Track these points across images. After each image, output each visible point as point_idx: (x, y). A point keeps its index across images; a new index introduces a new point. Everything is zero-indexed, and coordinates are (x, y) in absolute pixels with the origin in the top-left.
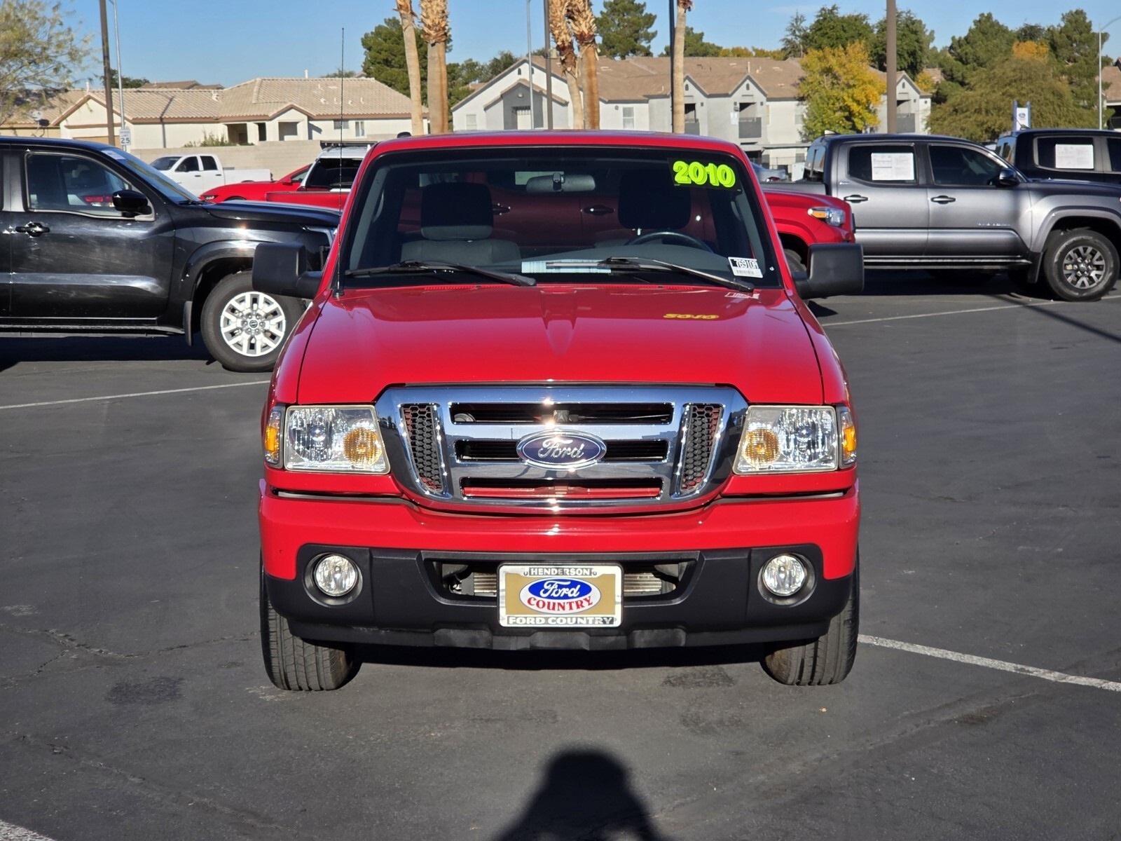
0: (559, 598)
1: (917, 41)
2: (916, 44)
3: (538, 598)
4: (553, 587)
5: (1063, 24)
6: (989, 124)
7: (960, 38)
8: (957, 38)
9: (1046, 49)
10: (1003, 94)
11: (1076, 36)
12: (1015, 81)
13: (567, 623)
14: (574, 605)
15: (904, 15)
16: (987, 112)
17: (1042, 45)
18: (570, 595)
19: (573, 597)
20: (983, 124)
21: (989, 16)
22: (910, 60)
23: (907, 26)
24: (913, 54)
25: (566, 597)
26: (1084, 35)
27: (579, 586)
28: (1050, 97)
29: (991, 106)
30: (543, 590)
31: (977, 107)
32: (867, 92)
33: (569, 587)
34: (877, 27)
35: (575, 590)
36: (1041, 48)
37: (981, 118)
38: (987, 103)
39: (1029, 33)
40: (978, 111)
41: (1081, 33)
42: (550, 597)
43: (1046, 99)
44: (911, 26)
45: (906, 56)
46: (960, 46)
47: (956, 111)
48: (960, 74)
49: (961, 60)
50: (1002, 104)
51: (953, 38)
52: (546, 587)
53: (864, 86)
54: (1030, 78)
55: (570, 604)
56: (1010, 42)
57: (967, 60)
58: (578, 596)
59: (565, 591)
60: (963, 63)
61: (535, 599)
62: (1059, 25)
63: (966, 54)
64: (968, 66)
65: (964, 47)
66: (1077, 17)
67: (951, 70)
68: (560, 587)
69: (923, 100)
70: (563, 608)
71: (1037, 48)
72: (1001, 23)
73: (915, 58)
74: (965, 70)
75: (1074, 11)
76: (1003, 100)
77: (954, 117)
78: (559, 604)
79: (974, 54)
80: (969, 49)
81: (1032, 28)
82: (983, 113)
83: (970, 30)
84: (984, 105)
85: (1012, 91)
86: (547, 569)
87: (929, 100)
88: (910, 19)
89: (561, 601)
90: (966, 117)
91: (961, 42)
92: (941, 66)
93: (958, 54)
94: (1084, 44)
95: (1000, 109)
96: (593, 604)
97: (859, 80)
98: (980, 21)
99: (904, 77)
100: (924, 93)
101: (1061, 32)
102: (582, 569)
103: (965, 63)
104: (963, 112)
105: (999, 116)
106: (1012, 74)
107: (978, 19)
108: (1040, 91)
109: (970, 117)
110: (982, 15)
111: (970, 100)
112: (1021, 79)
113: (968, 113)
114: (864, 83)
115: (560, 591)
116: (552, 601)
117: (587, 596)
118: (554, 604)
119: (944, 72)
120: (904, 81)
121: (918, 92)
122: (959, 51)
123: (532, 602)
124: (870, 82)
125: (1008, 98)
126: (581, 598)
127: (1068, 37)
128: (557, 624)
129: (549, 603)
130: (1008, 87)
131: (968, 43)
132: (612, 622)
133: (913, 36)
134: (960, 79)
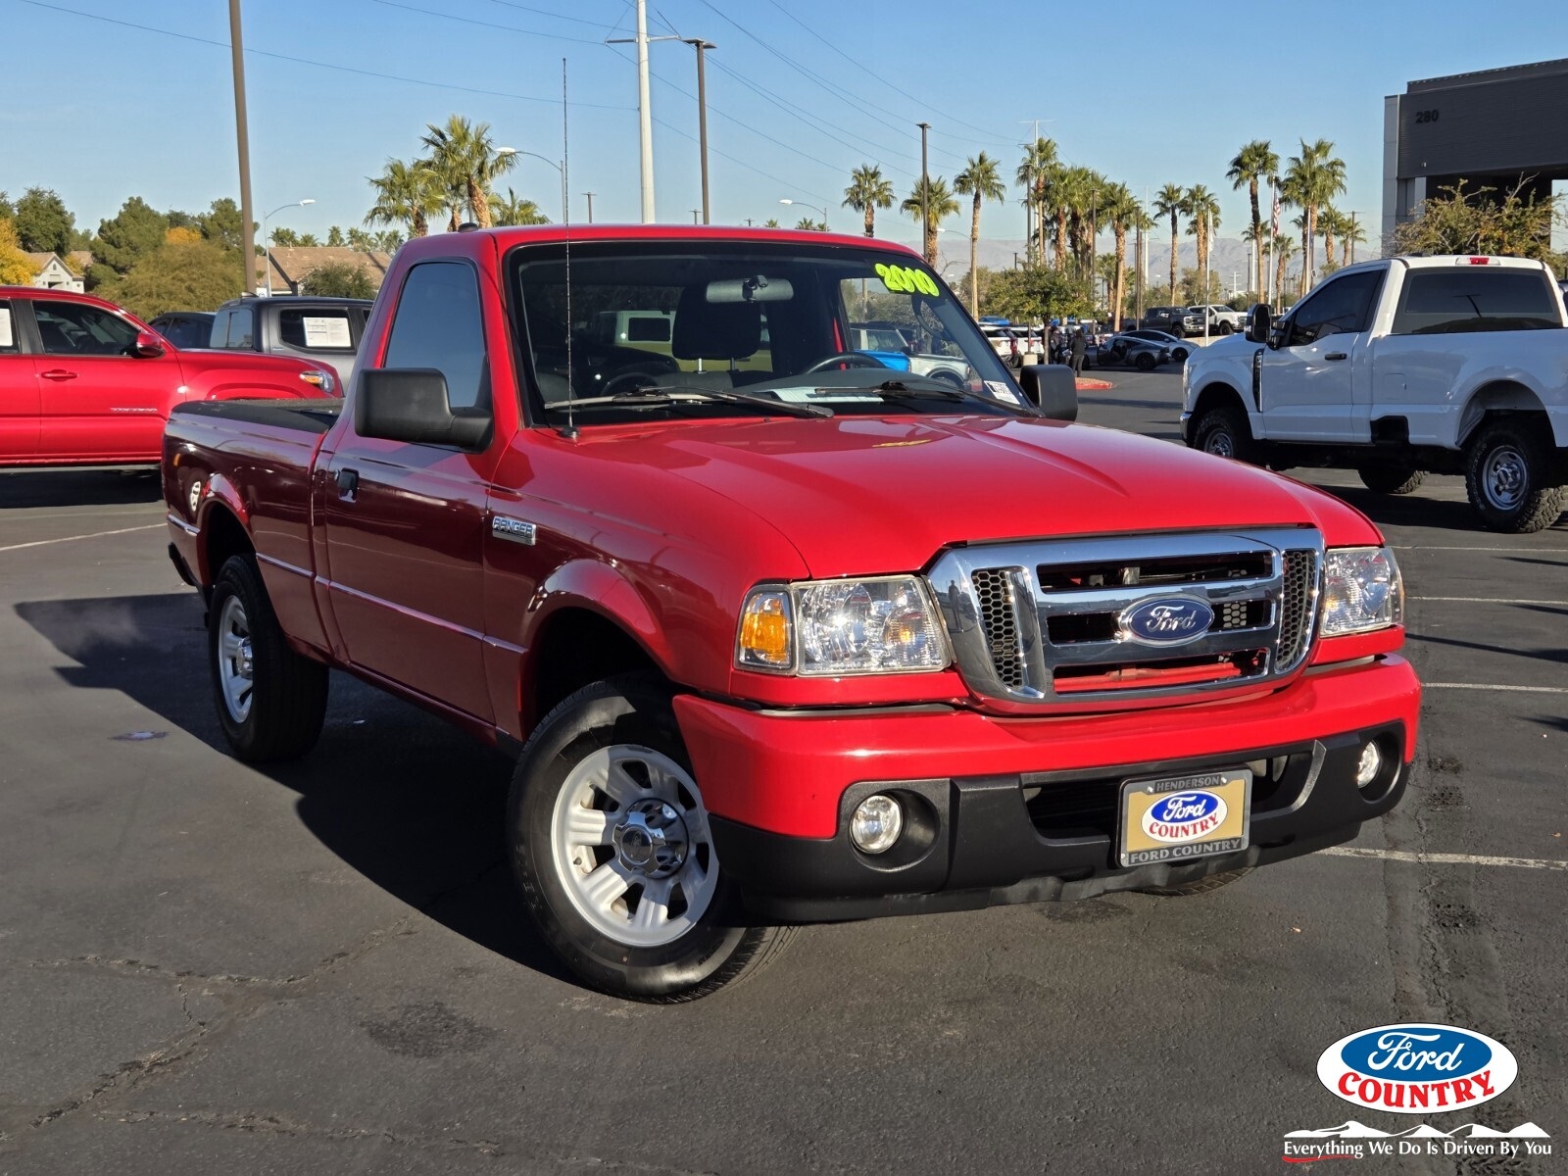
0: (1183, 820)
1: (63, 222)
2: (63, 225)
3: (1161, 823)
4: (1177, 806)
5: (213, 212)
6: (162, 308)
7: (110, 221)
8: (106, 220)
9: (197, 236)
10: (173, 278)
11: (227, 224)
12: (185, 265)
13: (1192, 854)
14: (1198, 827)
15: (46, 194)
16: (158, 296)
17: (194, 231)
18: (1195, 815)
19: (1198, 817)
20: (155, 307)
21: (139, 200)
22: (57, 241)
23: (51, 206)
24: (59, 235)
25: (1191, 817)
26: (235, 223)
27: (1204, 801)
28: (221, 282)
29: (162, 290)
30: (1166, 812)
31: (148, 291)
32: (18, 272)
33: (1194, 803)
34: (17, 206)
35: (1201, 807)
36: (193, 235)
37: (154, 301)
38: (158, 286)
39: (177, 220)
40: (150, 295)
41: (232, 222)
42: (1174, 820)
43: (218, 285)
44: (55, 207)
45: (52, 236)
46: (111, 229)
47: (125, 294)
48: (112, 258)
49: (113, 243)
50: (174, 288)
51: (102, 221)
52: (1170, 806)
53: (14, 266)
54: (200, 263)
55: (1194, 825)
56: (162, 228)
57: (119, 244)
58: (1204, 814)
59: (1190, 809)
60: (116, 247)
61: (1157, 825)
62: (209, 213)
63: (118, 237)
64: (121, 250)
65: (116, 230)
66: (227, 205)
67: (103, 254)
68: (1185, 804)
69: (76, 283)
70: (1187, 832)
71: (188, 234)
72: (152, 208)
73: (62, 240)
74: (117, 253)
75: (223, 199)
76: (174, 285)
77: (124, 300)
78: (1183, 828)
79: (126, 238)
80: (120, 232)
81: (177, 214)
82: (155, 296)
83: (120, 213)
84: (154, 289)
85: (183, 275)
86: (1174, 782)
87: (82, 283)
88: (54, 199)
89: (1185, 824)
90: (137, 300)
91: (112, 226)
92: (91, 248)
93: (110, 237)
94: (236, 232)
95: (171, 293)
96: (1219, 824)
97: (7, 260)
98: (129, 205)
99: (54, 258)
100: (76, 276)
101: (212, 220)
102: (1211, 777)
103: (117, 246)
104: (133, 295)
105: (171, 300)
106: (181, 258)
107: (127, 202)
108: (211, 276)
109: (140, 301)
110: (131, 199)
111: (140, 283)
112: (191, 264)
113: (138, 297)
114: (13, 263)
115: (1184, 809)
116: (1175, 825)
117: (1212, 814)
118: (1177, 828)
119: (94, 255)
120: (54, 262)
121: (71, 275)
122: (110, 234)
123: (1156, 829)
124: (20, 262)
125: (179, 283)
126: (1207, 817)
127: (219, 225)
128: (1183, 855)
129: (1172, 828)
130: (177, 272)
131: (119, 226)
132: (1239, 846)
133: (58, 217)
134: (113, 263)
